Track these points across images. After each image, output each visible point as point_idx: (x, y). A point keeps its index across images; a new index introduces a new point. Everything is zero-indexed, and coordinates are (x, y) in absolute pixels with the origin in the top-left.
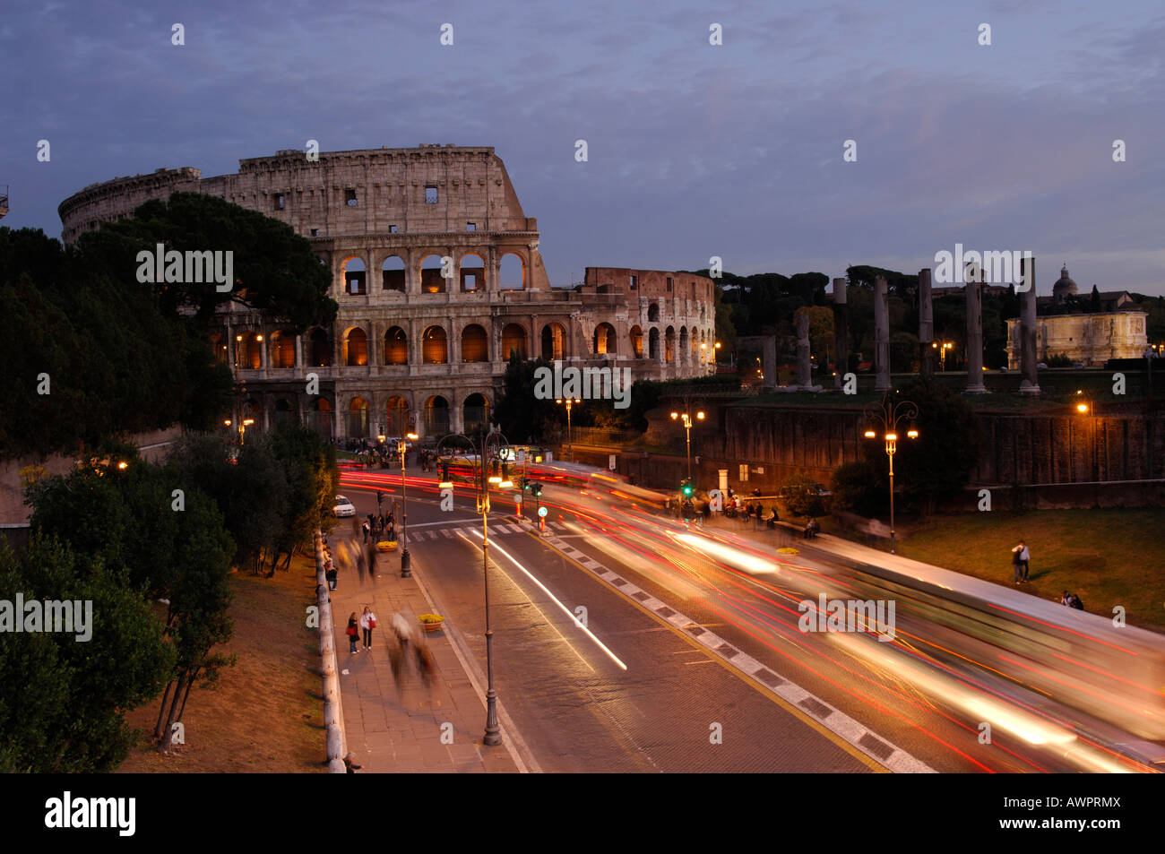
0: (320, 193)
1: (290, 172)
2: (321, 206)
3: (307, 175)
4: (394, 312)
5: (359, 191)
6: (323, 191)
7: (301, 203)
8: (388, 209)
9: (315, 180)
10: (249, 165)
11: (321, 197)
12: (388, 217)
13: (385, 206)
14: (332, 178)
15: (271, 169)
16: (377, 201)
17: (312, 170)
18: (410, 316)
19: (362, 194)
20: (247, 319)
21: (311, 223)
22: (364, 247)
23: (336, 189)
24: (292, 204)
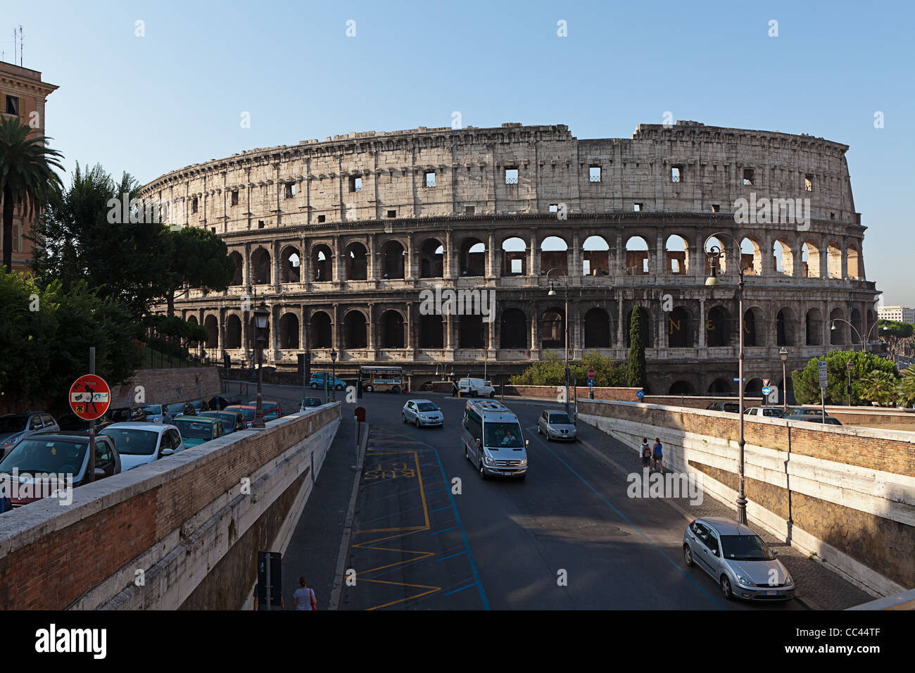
0: (723, 169)
1: (693, 143)
2: (724, 182)
3: (710, 149)
4: (791, 294)
5: (758, 171)
6: (726, 167)
7: (704, 176)
8: (780, 192)
9: (718, 155)
10: (649, 131)
11: (724, 173)
13: (777, 189)
14: (734, 155)
15: (673, 139)
16: (772, 183)
17: (715, 144)
18: (802, 299)
19: (760, 174)
20: (645, 294)
21: (713, 199)
23: (738, 167)
24: (694, 177)
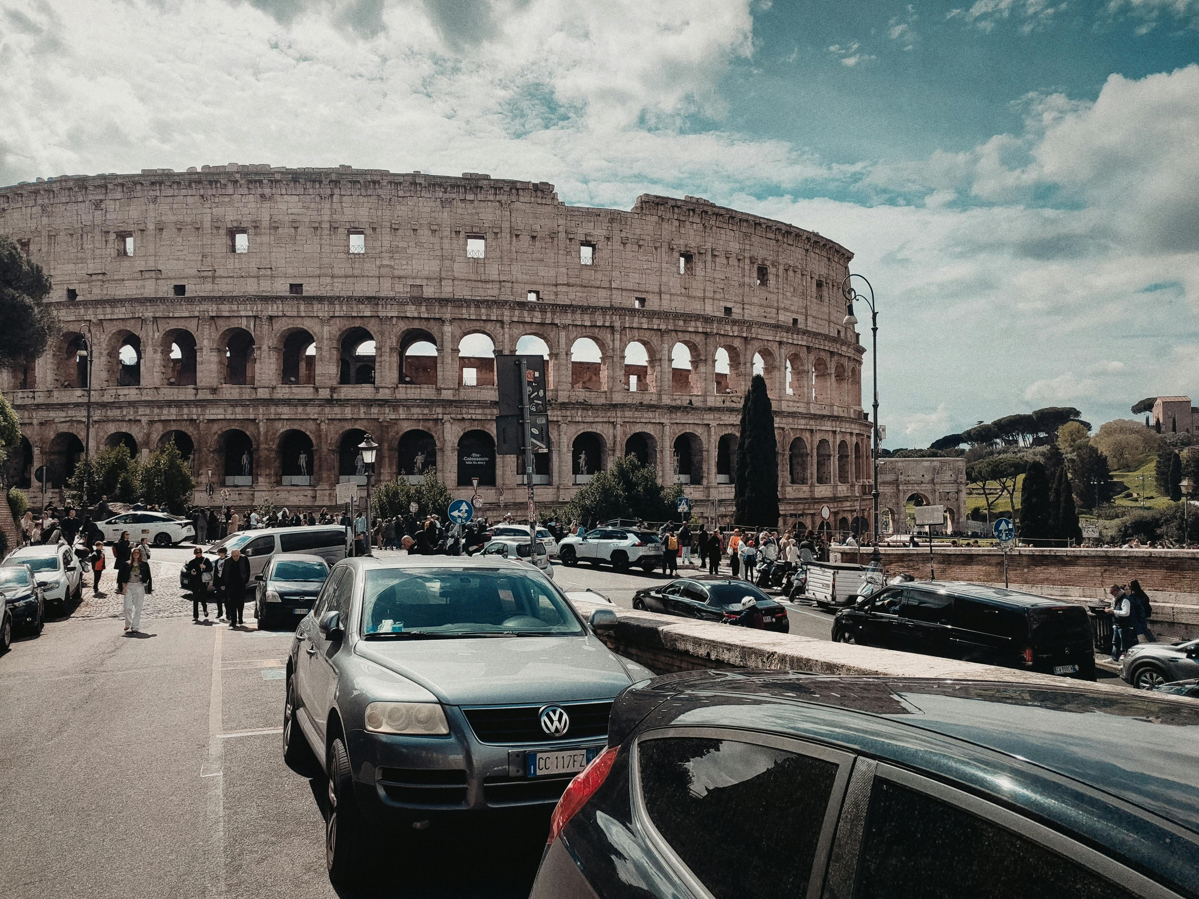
0: (736, 263)
1: (705, 226)
2: (737, 278)
3: (723, 236)
5: (771, 270)
6: (739, 260)
7: (715, 270)
8: (793, 298)
9: (731, 244)
10: (655, 204)
11: (737, 268)
12: (792, 308)
13: (790, 294)
14: (748, 247)
15: (681, 217)
16: (786, 286)
17: (728, 231)
19: (773, 274)
21: (725, 299)
22: (778, 339)
23: (752, 262)
